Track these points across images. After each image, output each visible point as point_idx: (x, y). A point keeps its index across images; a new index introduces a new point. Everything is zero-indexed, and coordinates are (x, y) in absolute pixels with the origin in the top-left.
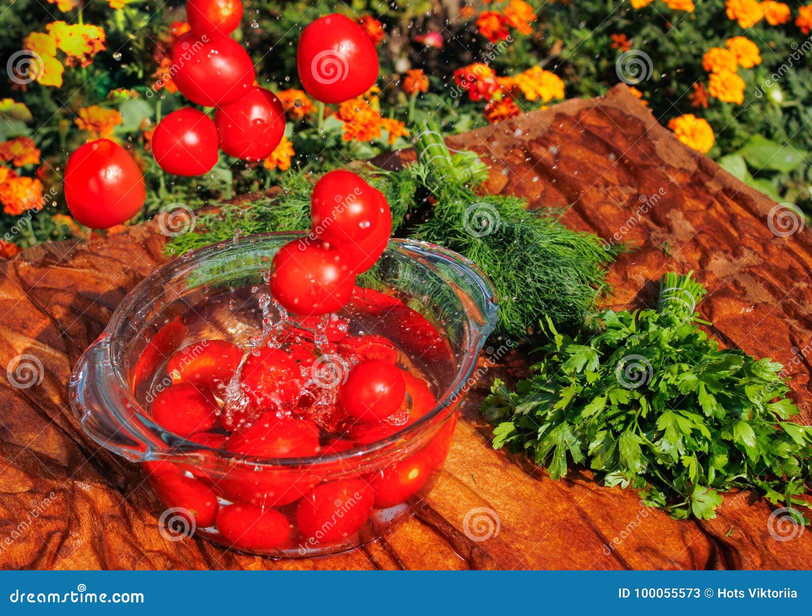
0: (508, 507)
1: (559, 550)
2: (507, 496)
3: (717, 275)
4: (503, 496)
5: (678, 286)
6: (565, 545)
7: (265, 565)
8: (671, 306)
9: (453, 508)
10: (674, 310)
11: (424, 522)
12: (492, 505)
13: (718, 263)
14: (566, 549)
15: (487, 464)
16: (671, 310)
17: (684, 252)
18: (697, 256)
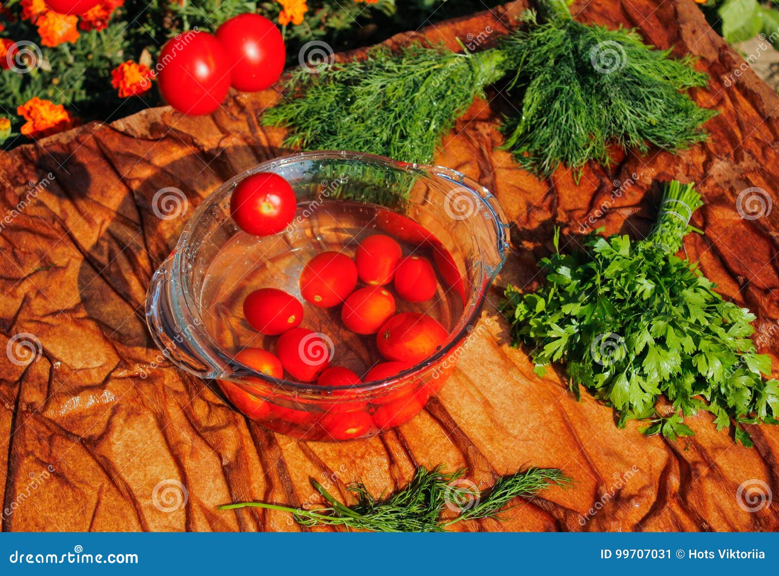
0: (504, 406)
1: (541, 451)
2: (505, 395)
3: (717, 179)
4: (501, 395)
5: (678, 199)
6: (547, 446)
7: (300, 446)
8: (667, 224)
9: (458, 403)
10: (670, 228)
11: (433, 416)
12: (491, 403)
13: (720, 167)
14: (547, 450)
15: (491, 362)
16: (667, 227)
17: (691, 155)
18: (702, 159)
